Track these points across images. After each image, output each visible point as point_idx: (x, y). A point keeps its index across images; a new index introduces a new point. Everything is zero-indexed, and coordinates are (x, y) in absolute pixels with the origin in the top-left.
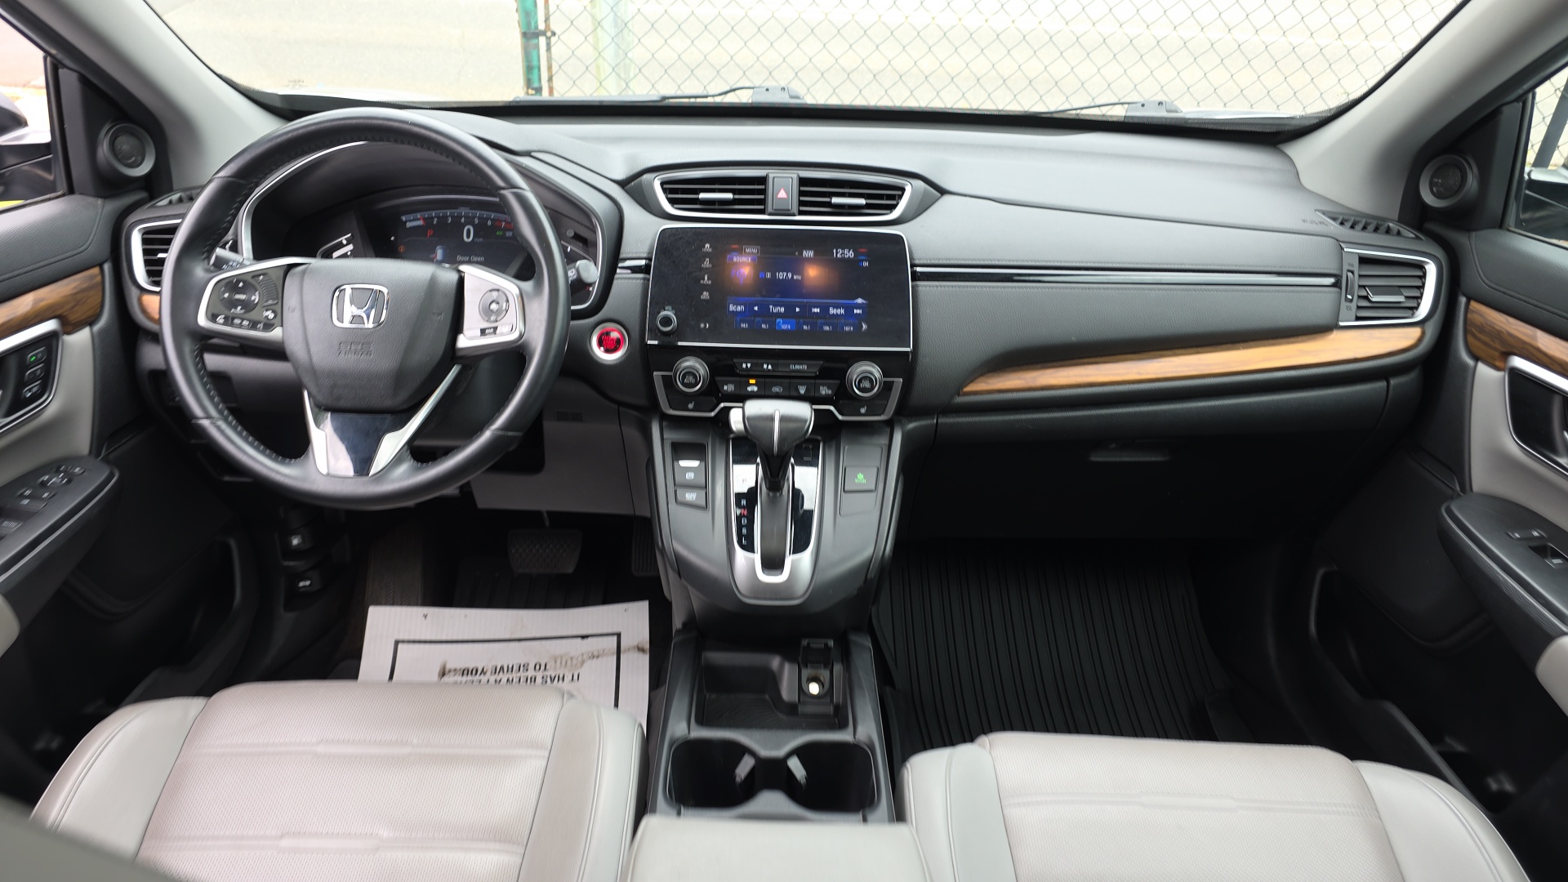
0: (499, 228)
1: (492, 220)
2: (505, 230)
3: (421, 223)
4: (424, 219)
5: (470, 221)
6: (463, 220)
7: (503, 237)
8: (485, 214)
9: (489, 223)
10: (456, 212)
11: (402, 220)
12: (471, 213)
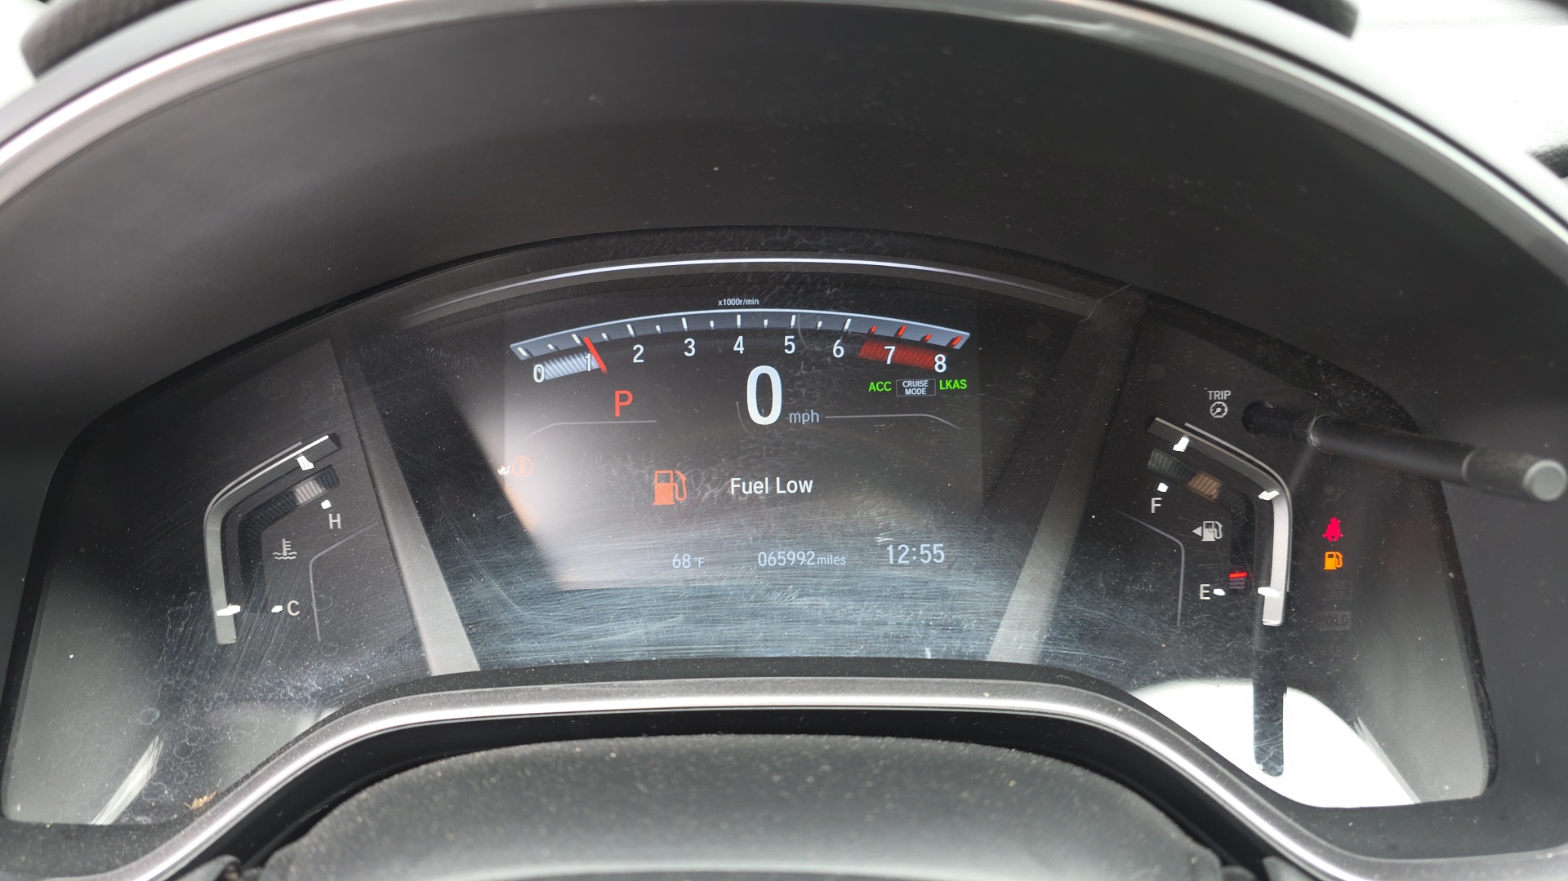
0: (881, 371)
1: (848, 339)
2: (902, 371)
3: (588, 362)
4: (601, 349)
5: (765, 347)
6: (739, 346)
7: (895, 400)
8: (820, 318)
9: (838, 350)
10: (711, 317)
11: (514, 356)
12: (767, 316)
